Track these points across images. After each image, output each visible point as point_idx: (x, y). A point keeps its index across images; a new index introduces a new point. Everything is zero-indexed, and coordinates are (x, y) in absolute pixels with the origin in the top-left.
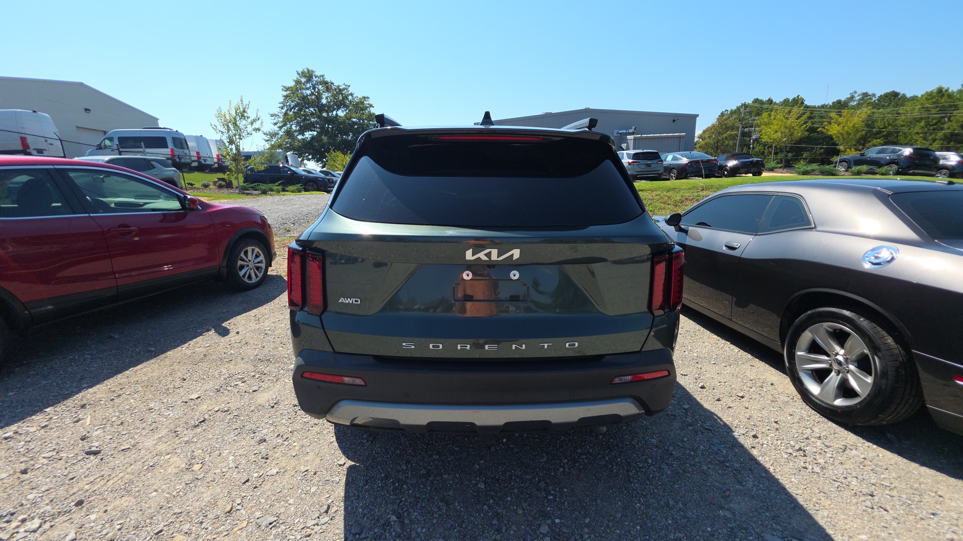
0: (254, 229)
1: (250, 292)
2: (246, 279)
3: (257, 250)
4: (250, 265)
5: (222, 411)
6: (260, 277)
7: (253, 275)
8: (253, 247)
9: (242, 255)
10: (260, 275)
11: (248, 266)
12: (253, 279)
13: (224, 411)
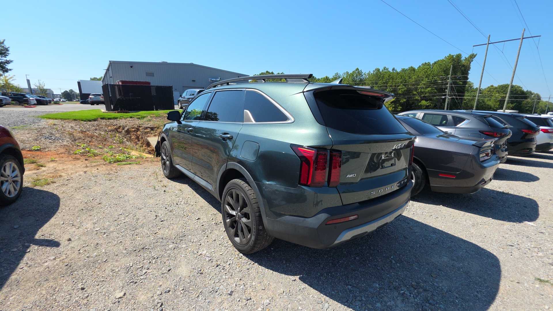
0: (8, 146)
1: (13, 206)
2: (7, 194)
3: (14, 165)
4: (9, 181)
5: (165, 292)
6: (18, 190)
7: (12, 190)
8: (10, 163)
9: (3, 171)
10: (18, 188)
11: (7, 181)
12: (12, 193)
13: (167, 291)
